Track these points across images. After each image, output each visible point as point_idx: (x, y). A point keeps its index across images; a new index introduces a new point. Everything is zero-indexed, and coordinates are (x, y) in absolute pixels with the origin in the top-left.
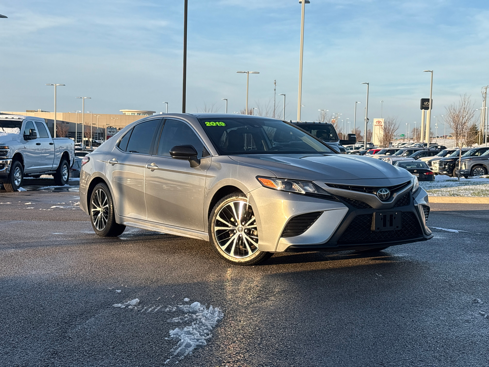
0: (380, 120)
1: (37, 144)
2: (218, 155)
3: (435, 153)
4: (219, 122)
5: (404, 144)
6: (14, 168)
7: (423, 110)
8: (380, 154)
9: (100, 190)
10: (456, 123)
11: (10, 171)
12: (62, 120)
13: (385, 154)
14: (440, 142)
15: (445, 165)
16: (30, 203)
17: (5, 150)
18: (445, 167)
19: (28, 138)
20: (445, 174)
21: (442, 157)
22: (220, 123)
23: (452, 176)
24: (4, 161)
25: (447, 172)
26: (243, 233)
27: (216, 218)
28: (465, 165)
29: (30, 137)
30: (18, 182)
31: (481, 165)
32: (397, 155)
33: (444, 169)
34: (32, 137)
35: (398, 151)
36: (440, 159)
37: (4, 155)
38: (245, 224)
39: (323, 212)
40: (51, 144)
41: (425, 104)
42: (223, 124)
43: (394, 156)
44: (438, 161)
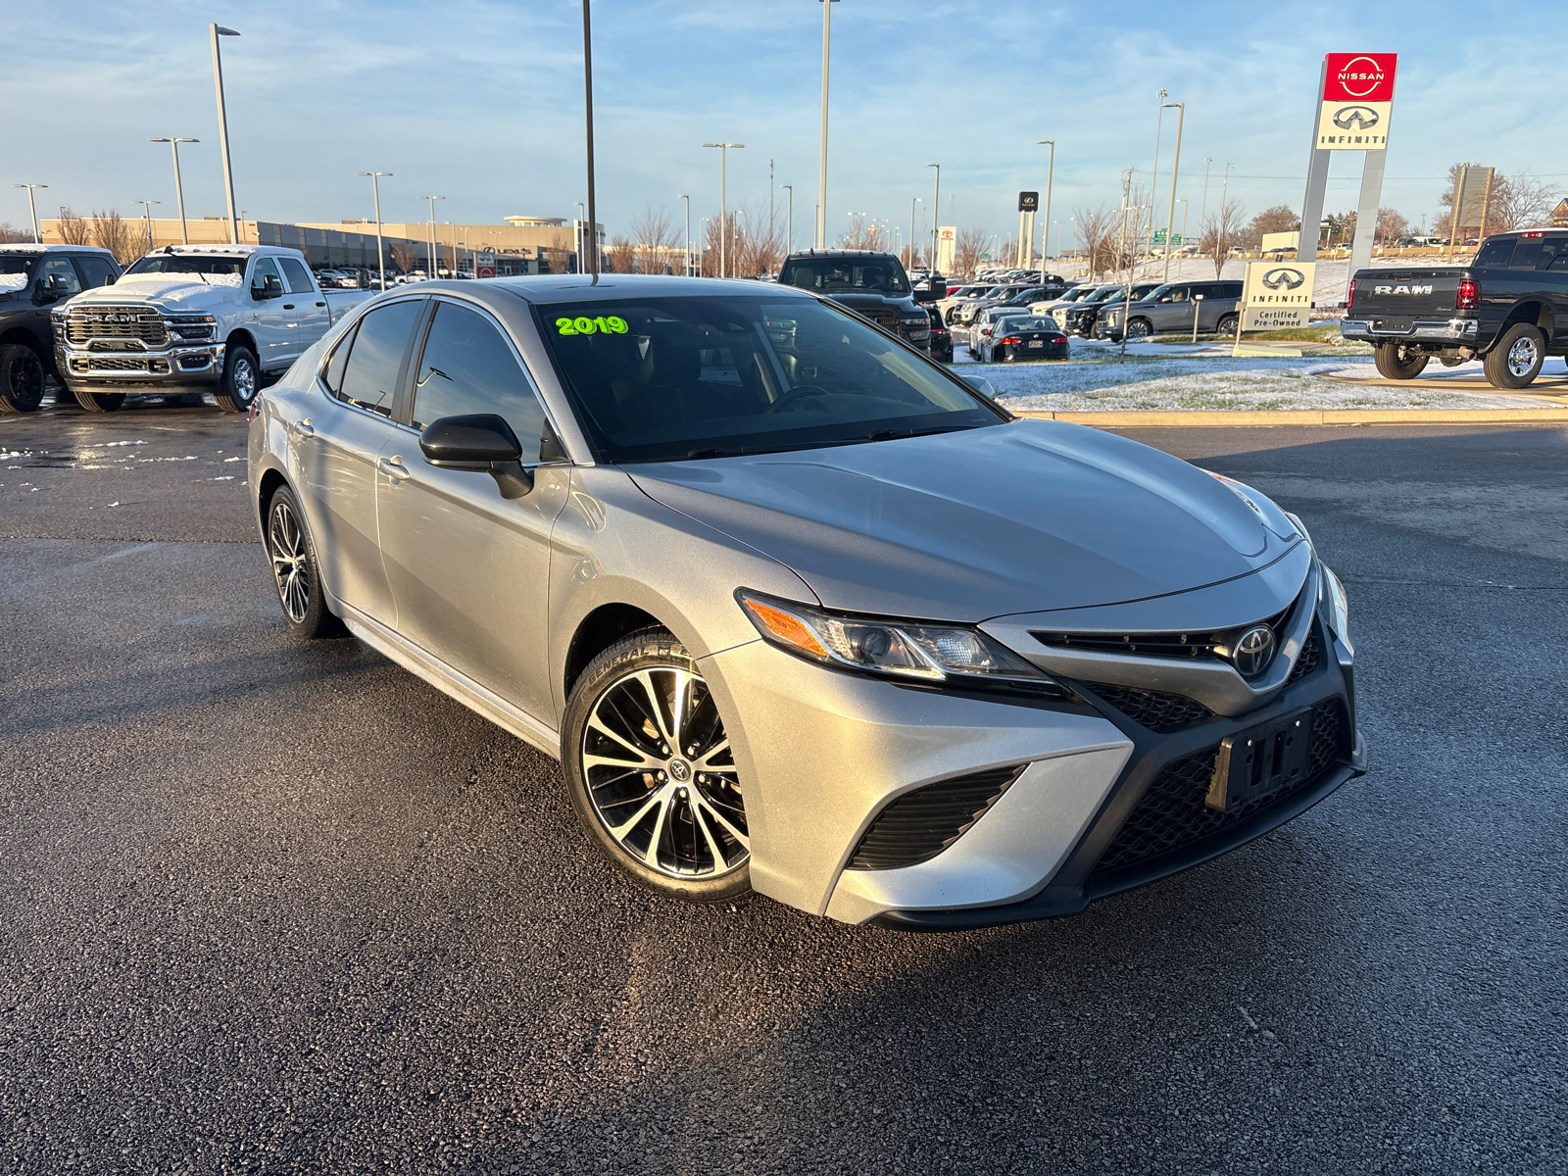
0: (949, 229)
1: (286, 307)
2: (593, 464)
3: (1056, 294)
4: (606, 316)
5: (991, 272)
6: (232, 360)
7: (1023, 212)
8: (960, 295)
9: (285, 507)
10: (1090, 234)
11: (225, 367)
12: (405, 238)
13: (968, 295)
14: (1053, 269)
15: (1078, 317)
16: (236, 459)
17: (206, 325)
18: (1077, 322)
19: (263, 293)
20: (1077, 334)
21: (1070, 302)
22: (610, 320)
23: (1090, 337)
24: (208, 348)
25: (1081, 330)
26: (690, 785)
27: (588, 724)
28: (1114, 317)
29: (266, 293)
30: (247, 391)
31: (1142, 318)
32: (989, 297)
33: (1075, 325)
34: (271, 293)
35: (992, 291)
36: (1070, 305)
37: (208, 335)
38: (700, 752)
39: (1027, 765)
40: (319, 305)
41: (1029, 201)
42: (619, 326)
43: (984, 300)
44: (1064, 311)
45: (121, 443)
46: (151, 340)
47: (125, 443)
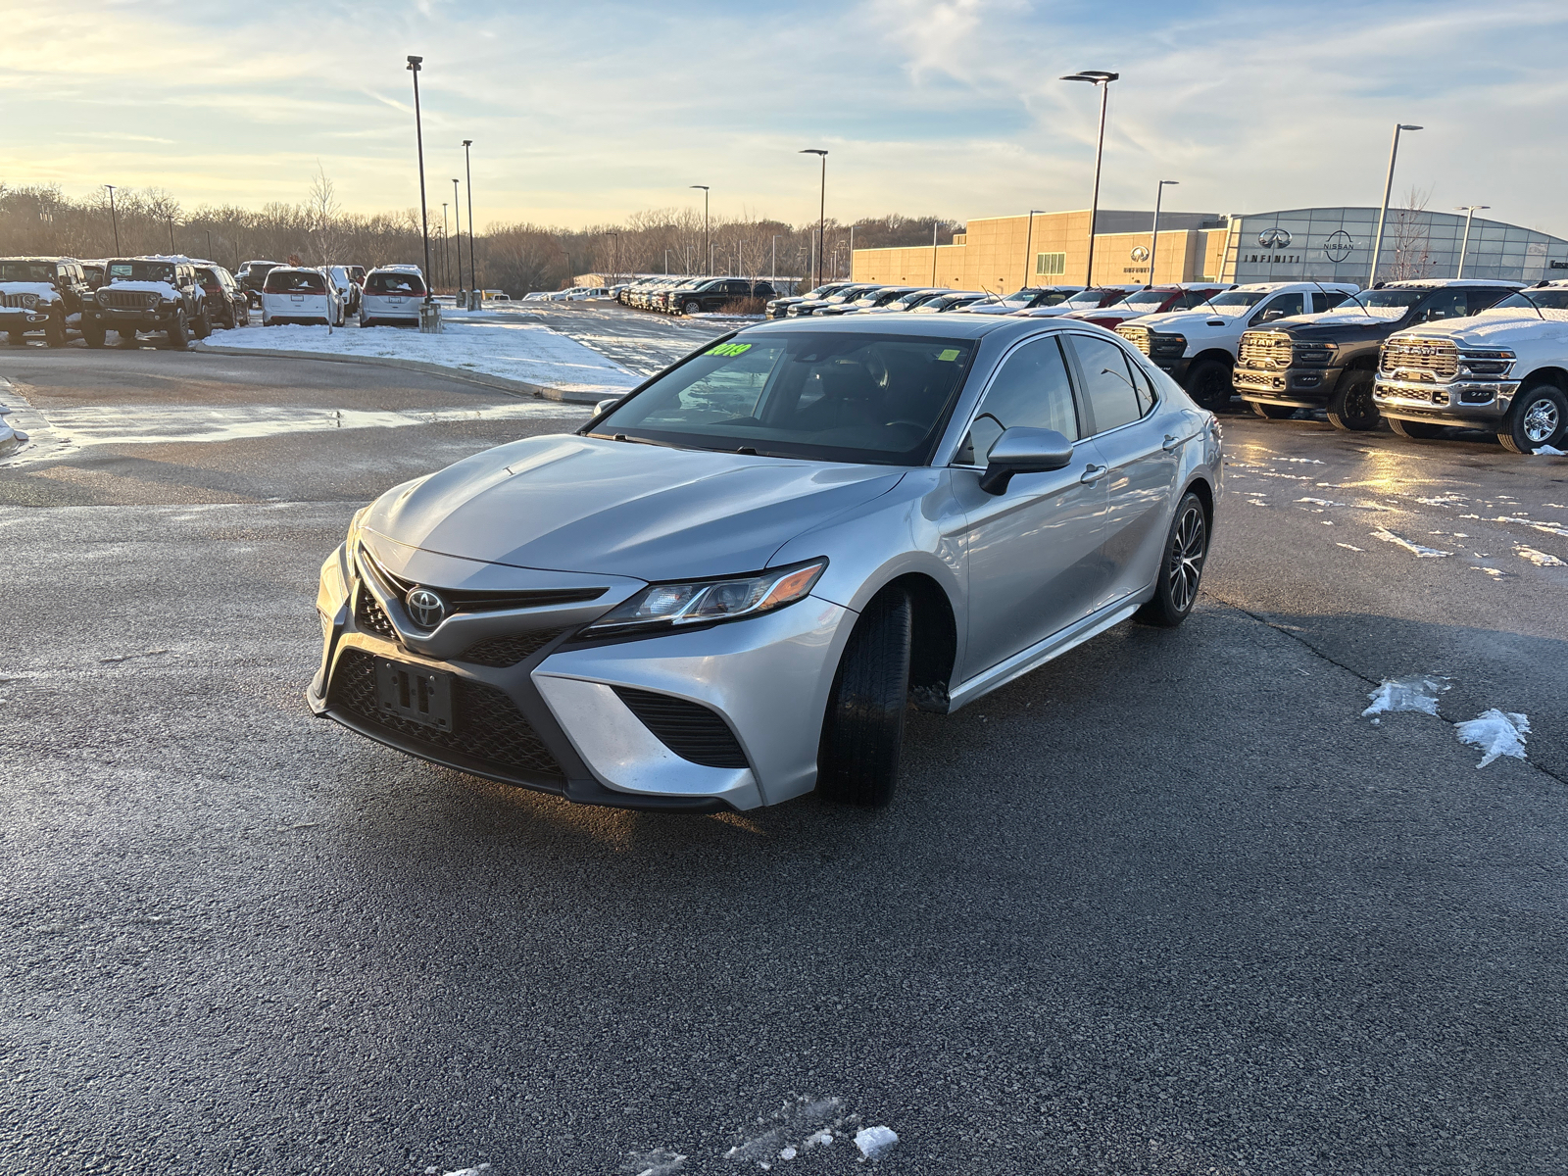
17: (1503, 360)
24: (1498, 384)
30: (1542, 433)
37: (1501, 371)
45: (1302, 460)
46: (1443, 373)
47: (1304, 460)
